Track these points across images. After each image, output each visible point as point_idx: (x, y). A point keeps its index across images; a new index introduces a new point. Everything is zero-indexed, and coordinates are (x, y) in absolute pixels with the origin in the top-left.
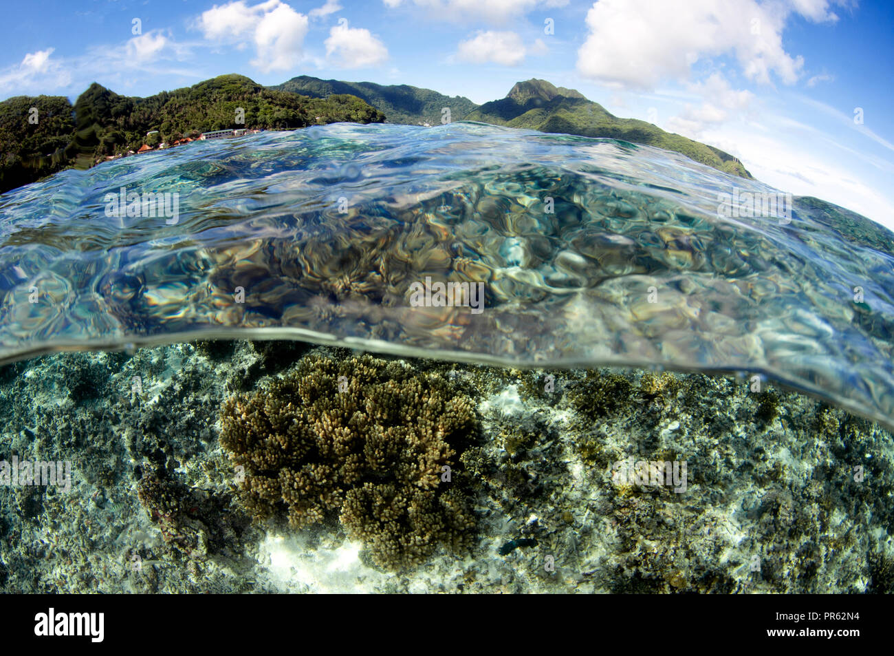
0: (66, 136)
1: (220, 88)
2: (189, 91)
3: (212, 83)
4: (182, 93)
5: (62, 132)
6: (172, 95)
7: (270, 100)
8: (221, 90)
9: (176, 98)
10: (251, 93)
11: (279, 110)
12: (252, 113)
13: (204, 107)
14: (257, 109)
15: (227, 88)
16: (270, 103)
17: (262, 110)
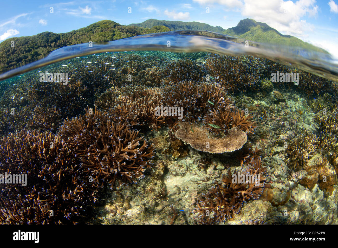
0: (28, 53)
1: (99, 26)
2: (85, 29)
3: (95, 25)
4: (82, 30)
5: (27, 52)
6: (77, 31)
7: (121, 30)
8: (99, 27)
9: (79, 32)
10: (113, 27)
11: (124, 34)
12: (111, 37)
13: (90, 36)
14: (114, 35)
15: (101, 26)
16: (120, 31)
17: (116, 35)
